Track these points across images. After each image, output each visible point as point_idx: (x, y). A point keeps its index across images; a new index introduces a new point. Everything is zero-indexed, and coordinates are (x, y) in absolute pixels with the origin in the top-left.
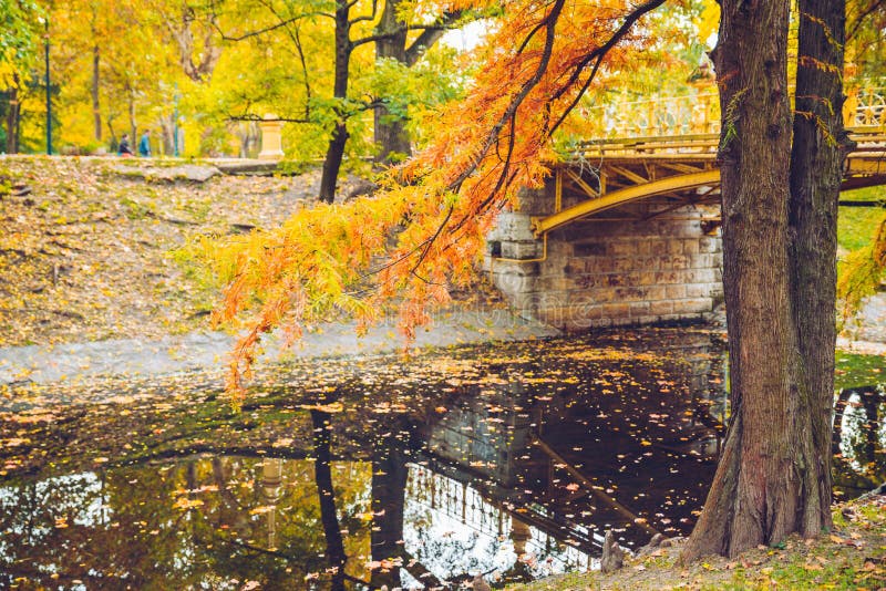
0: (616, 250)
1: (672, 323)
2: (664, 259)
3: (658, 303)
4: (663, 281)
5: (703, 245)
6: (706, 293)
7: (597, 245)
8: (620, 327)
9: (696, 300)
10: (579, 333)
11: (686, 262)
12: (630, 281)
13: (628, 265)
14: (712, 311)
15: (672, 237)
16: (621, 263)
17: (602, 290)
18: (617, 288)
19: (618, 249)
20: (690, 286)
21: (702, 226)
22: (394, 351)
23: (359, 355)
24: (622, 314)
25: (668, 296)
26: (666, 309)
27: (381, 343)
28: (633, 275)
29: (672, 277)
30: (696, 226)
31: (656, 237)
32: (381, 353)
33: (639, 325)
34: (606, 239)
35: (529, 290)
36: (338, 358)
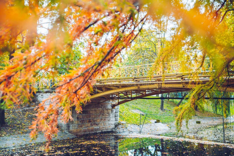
0: (91, 113)
1: (105, 132)
2: (103, 115)
3: (101, 127)
4: (103, 121)
5: (112, 111)
6: (113, 124)
7: (86, 111)
8: (92, 134)
9: (111, 126)
10: (81, 136)
11: (108, 116)
12: (94, 121)
13: (94, 117)
14: (115, 129)
15: (104, 109)
16: (92, 116)
17: (87, 124)
18: (91, 123)
19: (91, 112)
20: (109, 122)
21: (112, 106)
22: (25, 145)
23: (13, 147)
24: (92, 130)
25: (104, 125)
26: (103, 129)
27: (21, 142)
28: (95, 119)
29: (105, 120)
30: (110, 106)
31: (101, 109)
32: (21, 146)
33: (97, 133)
34: (88, 109)
35: (67, 124)
36: (5, 148)
